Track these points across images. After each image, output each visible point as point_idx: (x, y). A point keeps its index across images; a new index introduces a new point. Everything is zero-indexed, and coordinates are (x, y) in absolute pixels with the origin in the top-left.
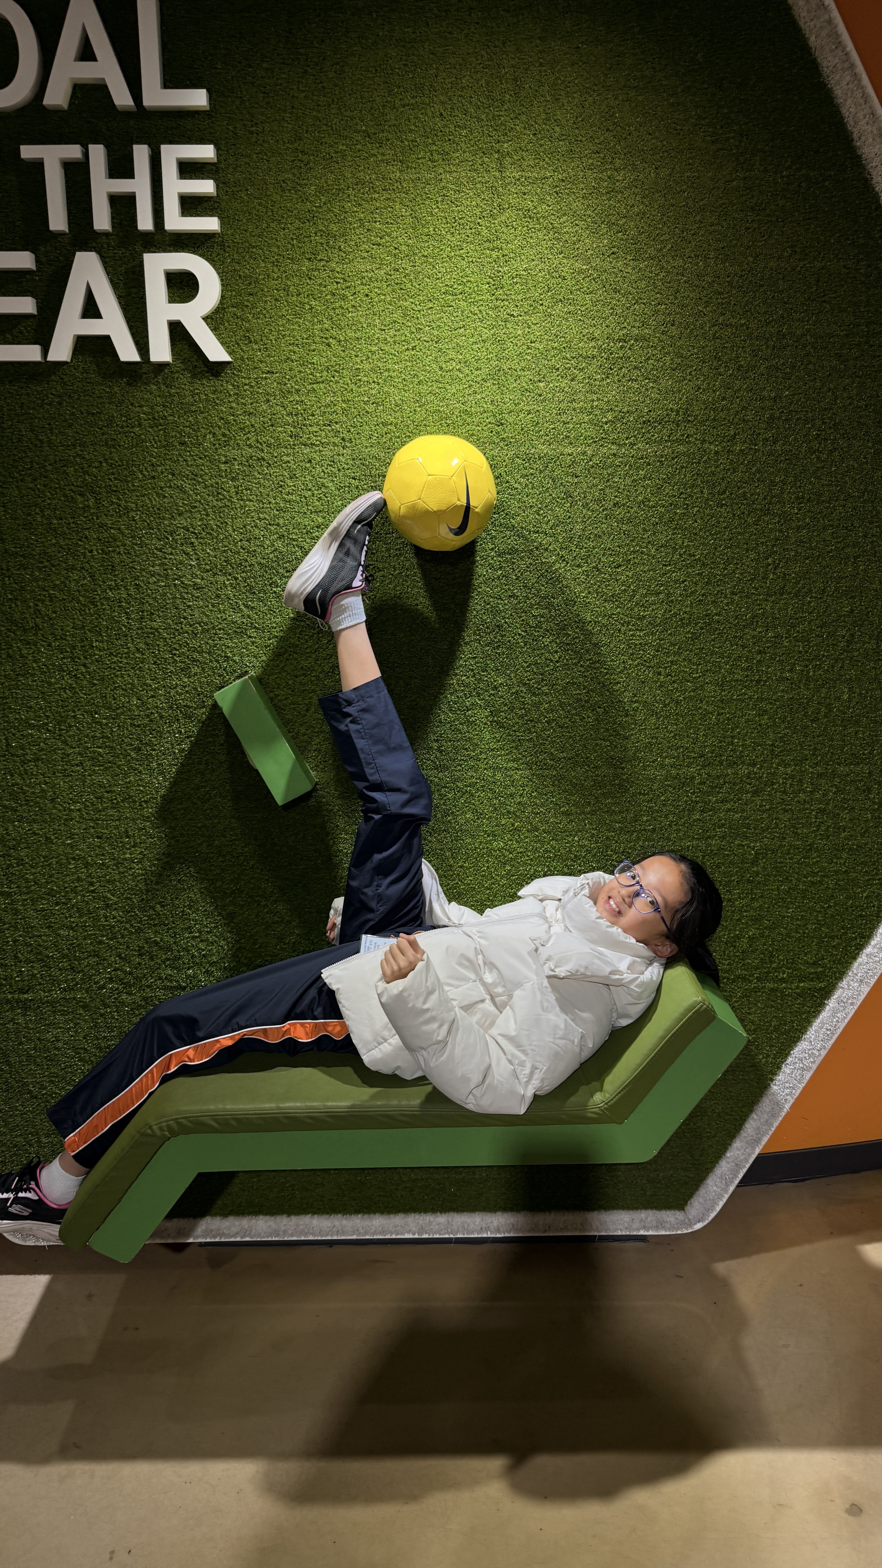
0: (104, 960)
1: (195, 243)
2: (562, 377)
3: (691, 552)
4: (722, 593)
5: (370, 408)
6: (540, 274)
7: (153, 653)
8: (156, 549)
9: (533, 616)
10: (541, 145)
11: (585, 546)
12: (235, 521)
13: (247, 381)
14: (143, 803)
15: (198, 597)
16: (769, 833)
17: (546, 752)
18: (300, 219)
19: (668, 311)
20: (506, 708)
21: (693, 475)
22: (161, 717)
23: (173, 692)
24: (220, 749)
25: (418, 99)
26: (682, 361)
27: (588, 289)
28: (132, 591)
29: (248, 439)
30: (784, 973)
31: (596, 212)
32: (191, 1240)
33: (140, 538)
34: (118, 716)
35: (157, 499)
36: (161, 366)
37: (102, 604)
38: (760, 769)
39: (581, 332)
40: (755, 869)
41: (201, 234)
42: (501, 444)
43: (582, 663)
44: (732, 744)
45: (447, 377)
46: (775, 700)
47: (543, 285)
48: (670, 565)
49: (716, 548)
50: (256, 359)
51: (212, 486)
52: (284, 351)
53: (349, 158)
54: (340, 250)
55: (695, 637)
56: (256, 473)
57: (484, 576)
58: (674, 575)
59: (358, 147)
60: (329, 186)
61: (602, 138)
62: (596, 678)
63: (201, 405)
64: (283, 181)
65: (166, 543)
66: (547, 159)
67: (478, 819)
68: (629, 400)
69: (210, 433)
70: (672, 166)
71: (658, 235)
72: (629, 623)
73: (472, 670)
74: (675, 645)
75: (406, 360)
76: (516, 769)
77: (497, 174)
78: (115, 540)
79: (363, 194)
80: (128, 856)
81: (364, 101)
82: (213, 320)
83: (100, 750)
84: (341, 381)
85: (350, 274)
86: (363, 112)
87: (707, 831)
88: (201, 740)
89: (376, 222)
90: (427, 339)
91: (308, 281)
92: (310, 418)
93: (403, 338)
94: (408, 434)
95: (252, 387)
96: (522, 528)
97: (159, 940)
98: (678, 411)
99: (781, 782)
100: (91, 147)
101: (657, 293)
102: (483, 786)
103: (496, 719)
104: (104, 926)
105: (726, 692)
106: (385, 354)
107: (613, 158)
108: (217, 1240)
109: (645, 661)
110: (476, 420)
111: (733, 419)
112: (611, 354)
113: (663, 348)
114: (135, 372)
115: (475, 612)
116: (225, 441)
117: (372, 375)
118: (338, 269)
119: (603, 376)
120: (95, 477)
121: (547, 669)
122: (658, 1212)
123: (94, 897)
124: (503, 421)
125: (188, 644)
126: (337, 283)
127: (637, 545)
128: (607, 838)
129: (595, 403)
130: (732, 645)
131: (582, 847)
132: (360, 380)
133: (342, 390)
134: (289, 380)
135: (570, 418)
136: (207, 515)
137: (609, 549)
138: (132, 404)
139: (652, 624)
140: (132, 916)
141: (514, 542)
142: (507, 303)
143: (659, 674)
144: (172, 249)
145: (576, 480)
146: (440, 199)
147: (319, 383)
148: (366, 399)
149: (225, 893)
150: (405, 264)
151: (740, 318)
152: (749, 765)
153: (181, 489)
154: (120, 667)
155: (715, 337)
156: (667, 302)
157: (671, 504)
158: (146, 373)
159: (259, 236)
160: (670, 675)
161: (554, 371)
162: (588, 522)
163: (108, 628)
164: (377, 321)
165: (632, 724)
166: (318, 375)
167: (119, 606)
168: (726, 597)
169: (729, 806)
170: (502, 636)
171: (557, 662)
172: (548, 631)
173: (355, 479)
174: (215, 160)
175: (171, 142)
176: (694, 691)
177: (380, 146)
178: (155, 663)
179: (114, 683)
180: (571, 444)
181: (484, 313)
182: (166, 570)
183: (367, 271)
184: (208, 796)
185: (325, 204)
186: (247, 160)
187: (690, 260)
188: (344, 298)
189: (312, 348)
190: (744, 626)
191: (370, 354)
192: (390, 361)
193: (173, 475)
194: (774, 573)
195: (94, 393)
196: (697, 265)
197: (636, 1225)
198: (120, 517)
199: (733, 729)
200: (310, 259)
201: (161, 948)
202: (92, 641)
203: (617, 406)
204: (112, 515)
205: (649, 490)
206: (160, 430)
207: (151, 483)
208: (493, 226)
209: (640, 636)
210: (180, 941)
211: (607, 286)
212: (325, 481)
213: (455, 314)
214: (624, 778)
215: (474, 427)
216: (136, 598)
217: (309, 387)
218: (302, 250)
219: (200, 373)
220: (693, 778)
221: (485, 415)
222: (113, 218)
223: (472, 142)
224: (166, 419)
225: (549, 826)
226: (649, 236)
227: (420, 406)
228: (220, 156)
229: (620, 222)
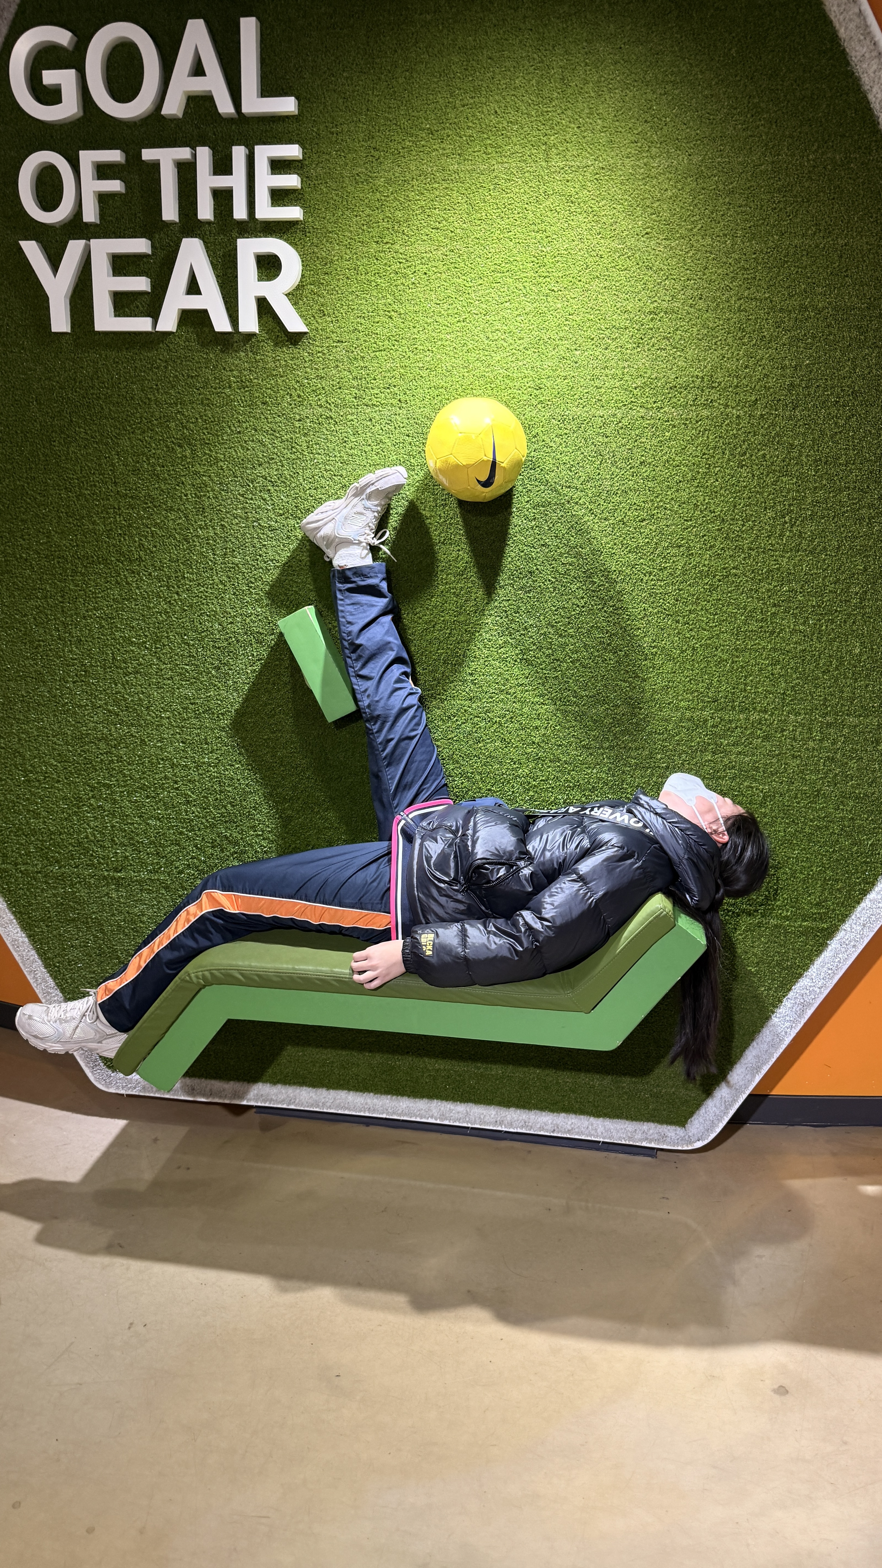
0: (184, 849)
1: (281, 230)
2: (597, 346)
3: (712, 509)
4: (740, 549)
5: (424, 373)
6: (579, 253)
7: (233, 585)
8: (239, 494)
9: (563, 564)
10: (584, 137)
11: (613, 501)
12: (305, 472)
13: (320, 350)
14: (220, 716)
15: (272, 538)
16: (777, 777)
17: (569, 690)
18: (370, 207)
19: (696, 286)
20: (535, 647)
21: (716, 437)
22: (238, 641)
23: (248, 620)
24: (284, 672)
25: (476, 100)
26: (708, 332)
27: (623, 266)
28: (218, 529)
29: (320, 400)
30: (787, 912)
31: (632, 196)
32: (245, 1103)
33: (227, 485)
34: (203, 639)
35: (242, 451)
36: (250, 336)
37: (194, 541)
38: (771, 715)
39: (615, 306)
40: (763, 810)
41: (287, 222)
42: (539, 406)
43: (605, 609)
44: (745, 690)
45: (492, 345)
46: (788, 652)
47: (582, 263)
48: (691, 520)
49: (735, 506)
50: (328, 330)
51: (287, 440)
52: (352, 323)
53: (414, 153)
54: (404, 234)
55: (713, 588)
56: (324, 430)
57: (520, 526)
58: (695, 530)
59: (422, 143)
60: (396, 177)
61: (640, 129)
62: (619, 623)
63: (281, 370)
64: (357, 174)
65: (248, 490)
66: (589, 149)
67: (506, 747)
68: (657, 367)
69: (287, 394)
70: (705, 153)
71: (689, 215)
72: (650, 573)
73: (506, 611)
74: (694, 595)
75: (457, 331)
76: (542, 703)
77: (544, 164)
78: (206, 486)
79: (425, 184)
80: (206, 760)
81: (429, 102)
82: (294, 296)
83: (188, 667)
84: (400, 349)
85: (412, 255)
86: (428, 112)
87: (718, 772)
88: (269, 663)
89: (435, 209)
90: (476, 312)
91: (375, 261)
92: (372, 381)
93: (456, 311)
94: (456, 396)
95: (324, 354)
96: (555, 483)
97: (228, 835)
98: (703, 378)
99: (791, 729)
100: (198, 148)
101: (687, 269)
102: (512, 718)
103: (525, 657)
104: (184, 819)
105: (741, 641)
106: (438, 325)
107: (649, 147)
108: (267, 1105)
109: (665, 609)
110: (518, 385)
111: (755, 386)
112: (642, 325)
113: (690, 320)
114: (228, 341)
115: (510, 559)
116: (300, 402)
117: (427, 344)
118: (401, 251)
119: (634, 345)
120: (192, 431)
121: (573, 613)
122: (659, 1126)
123: (177, 794)
124: (541, 386)
125: (262, 578)
126: (400, 263)
127: (661, 501)
128: (624, 772)
129: (626, 371)
130: (748, 598)
131: (599, 779)
132: (416, 348)
133: (401, 357)
134: (356, 348)
135: (603, 383)
136: (283, 466)
137: (635, 504)
138: (224, 369)
139: (673, 575)
140: (207, 812)
141: (548, 496)
142: (548, 280)
143: (678, 622)
144: (262, 235)
145: (606, 440)
146: (492, 187)
147: (381, 350)
148: (422, 365)
149: (284, 798)
150: (459, 245)
151: (765, 293)
152: (760, 711)
153: (261, 442)
154: (206, 596)
155: (739, 310)
156: (695, 278)
157: (694, 464)
158: (236, 342)
159: (335, 223)
160: (688, 623)
161: (589, 340)
162: (616, 479)
163: (197, 561)
164: (434, 296)
165: (650, 667)
166: (380, 343)
167: (207, 543)
168: (743, 552)
169: (740, 749)
170: (534, 581)
171: (583, 607)
172: (575, 578)
173: (409, 436)
174: (301, 157)
175: (265, 143)
176: (710, 639)
177: (442, 142)
178: (234, 594)
179: (200, 610)
180: (603, 407)
181: (528, 288)
182: (246, 513)
183: (426, 252)
184: (273, 712)
185: (392, 194)
186: (327, 157)
187: (718, 239)
188: (405, 276)
189: (376, 320)
190: (760, 580)
191: (426, 325)
192: (443, 331)
193: (256, 430)
194: (790, 531)
195: (193, 359)
196: (725, 243)
197: (638, 1136)
198: (211, 466)
199: (746, 677)
200: (377, 242)
201: (230, 842)
202: (184, 572)
203: (645, 373)
204: (204, 465)
205: (673, 450)
206: (247, 391)
207: (237, 438)
208: (538, 210)
209: (660, 586)
210: (246, 837)
211: (641, 264)
212: (382, 438)
213: (502, 290)
214: (642, 717)
215: (515, 391)
216: (221, 537)
217: (372, 355)
218: (371, 234)
219: (281, 342)
220: (706, 721)
221: (526, 380)
222: (215, 209)
223: (522, 136)
224: (252, 382)
225: (570, 758)
226: (681, 218)
227: (468, 372)
228: (306, 154)
229: (655, 205)
